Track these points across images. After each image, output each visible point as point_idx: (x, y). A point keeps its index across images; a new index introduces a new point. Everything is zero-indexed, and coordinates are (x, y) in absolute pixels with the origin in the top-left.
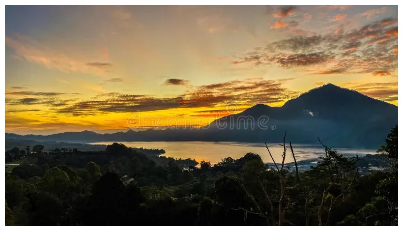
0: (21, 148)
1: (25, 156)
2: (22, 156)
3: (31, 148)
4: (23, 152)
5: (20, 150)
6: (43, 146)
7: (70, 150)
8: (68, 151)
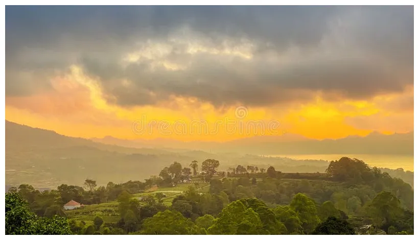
0: (185, 164)
1: (191, 178)
2: (187, 178)
3: (200, 165)
4: (187, 171)
5: (183, 168)
6: (217, 162)
7: (262, 170)
8: (259, 171)
